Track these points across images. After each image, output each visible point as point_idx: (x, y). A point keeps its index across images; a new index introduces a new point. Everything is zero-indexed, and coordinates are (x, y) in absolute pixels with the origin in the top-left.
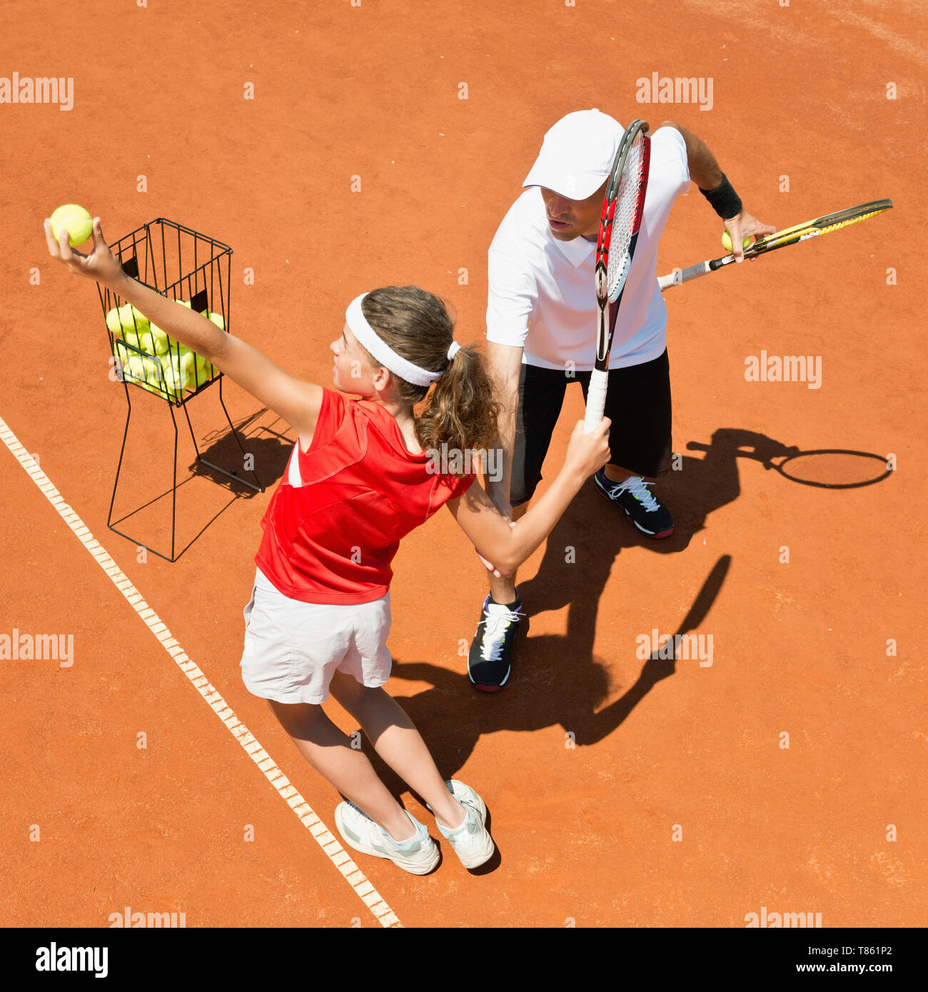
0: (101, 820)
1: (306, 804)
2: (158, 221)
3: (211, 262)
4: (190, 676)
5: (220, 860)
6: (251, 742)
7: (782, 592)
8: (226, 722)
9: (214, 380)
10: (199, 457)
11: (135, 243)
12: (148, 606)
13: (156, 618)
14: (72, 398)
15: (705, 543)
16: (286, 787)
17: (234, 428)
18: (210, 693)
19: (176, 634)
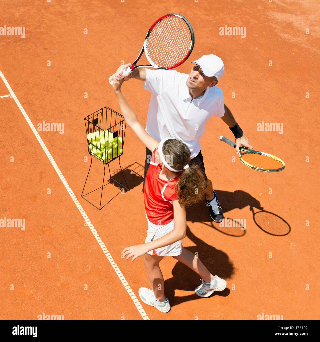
0: (71, 289)
1: (133, 292)
2: (106, 108)
3: (120, 122)
4: (102, 247)
5: (105, 306)
6: (118, 270)
7: (293, 243)
8: (111, 263)
9: (118, 157)
10: (111, 177)
11: (98, 114)
12: (91, 223)
13: (93, 227)
14: (74, 154)
15: (269, 223)
16: (127, 286)
17: (122, 169)
18: (107, 253)
19: (99, 233)
